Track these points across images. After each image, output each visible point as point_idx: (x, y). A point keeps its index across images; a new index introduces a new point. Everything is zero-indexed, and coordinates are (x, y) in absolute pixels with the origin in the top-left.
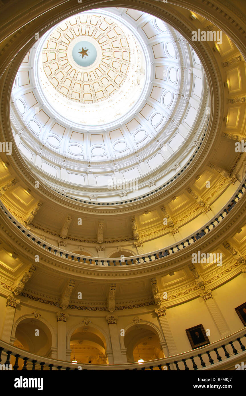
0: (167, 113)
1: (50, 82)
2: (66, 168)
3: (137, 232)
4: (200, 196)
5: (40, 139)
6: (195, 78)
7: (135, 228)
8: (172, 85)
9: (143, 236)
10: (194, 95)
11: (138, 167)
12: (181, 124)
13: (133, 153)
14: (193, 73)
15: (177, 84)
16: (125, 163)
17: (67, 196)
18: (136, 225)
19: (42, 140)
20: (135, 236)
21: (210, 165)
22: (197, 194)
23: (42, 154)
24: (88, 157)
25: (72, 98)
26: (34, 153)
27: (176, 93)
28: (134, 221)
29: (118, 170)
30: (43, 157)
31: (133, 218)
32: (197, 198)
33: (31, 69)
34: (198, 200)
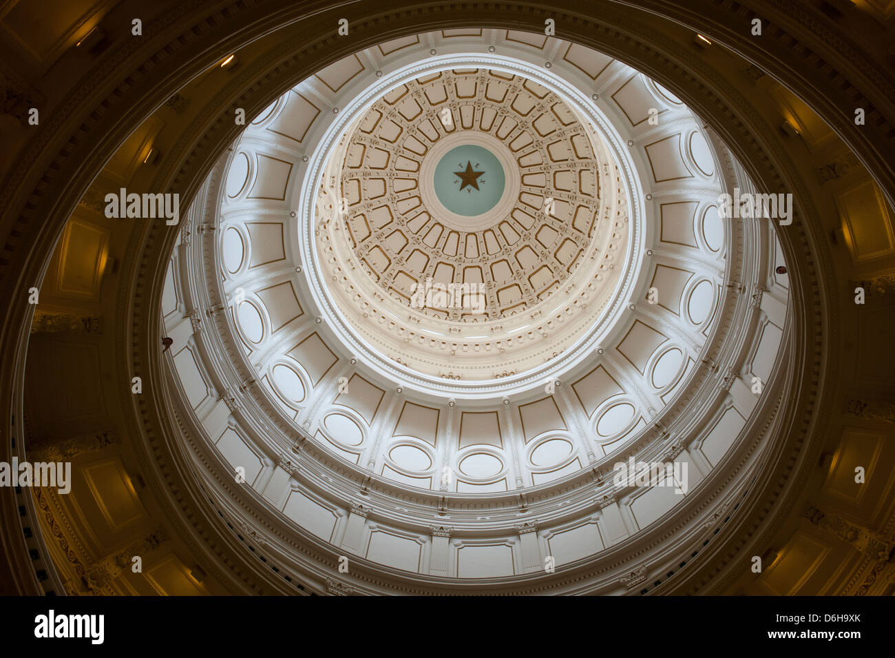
0: (655, 410)
1: (347, 223)
2: (291, 472)
5: (253, 360)
6: (765, 324)
8: (692, 330)
10: (749, 373)
11: (513, 543)
12: (685, 451)
13: (512, 497)
14: (762, 308)
15: (707, 332)
16: (479, 518)
17: (262, 558)
19: (256, 365)
23: (238, 403)
24: (372, 464)
25: (390, 288)
26: (214, 391)
27: (695, 356)
29: (448, 535)
30: (235, 414)
33: (302, 162)
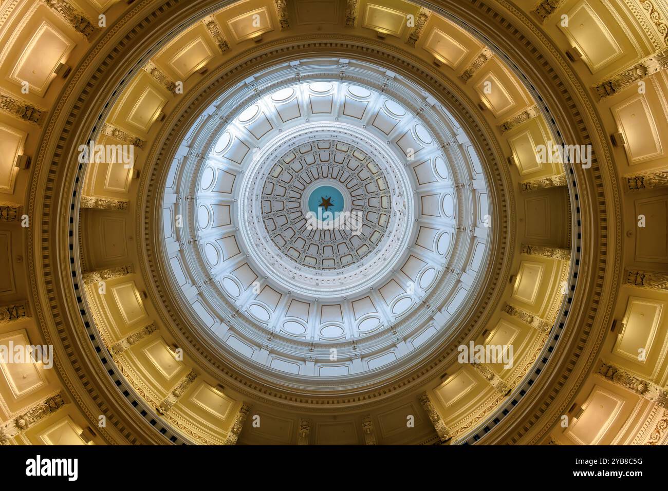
2: (314, 361)
3: (441, 426)
4: (538, 316)
7: (436, 418)
9: (457, 432)
10: (477, 175)
11: (433, 323)
13: (420, 305)
18: (436, 411)
20: (440, 434)
21: (526, 250)
22: (527, 312)
28: (426, 402)
29: (402, 340)
31: (424, 397)
32: (532, 321)
34: (536, 323)
